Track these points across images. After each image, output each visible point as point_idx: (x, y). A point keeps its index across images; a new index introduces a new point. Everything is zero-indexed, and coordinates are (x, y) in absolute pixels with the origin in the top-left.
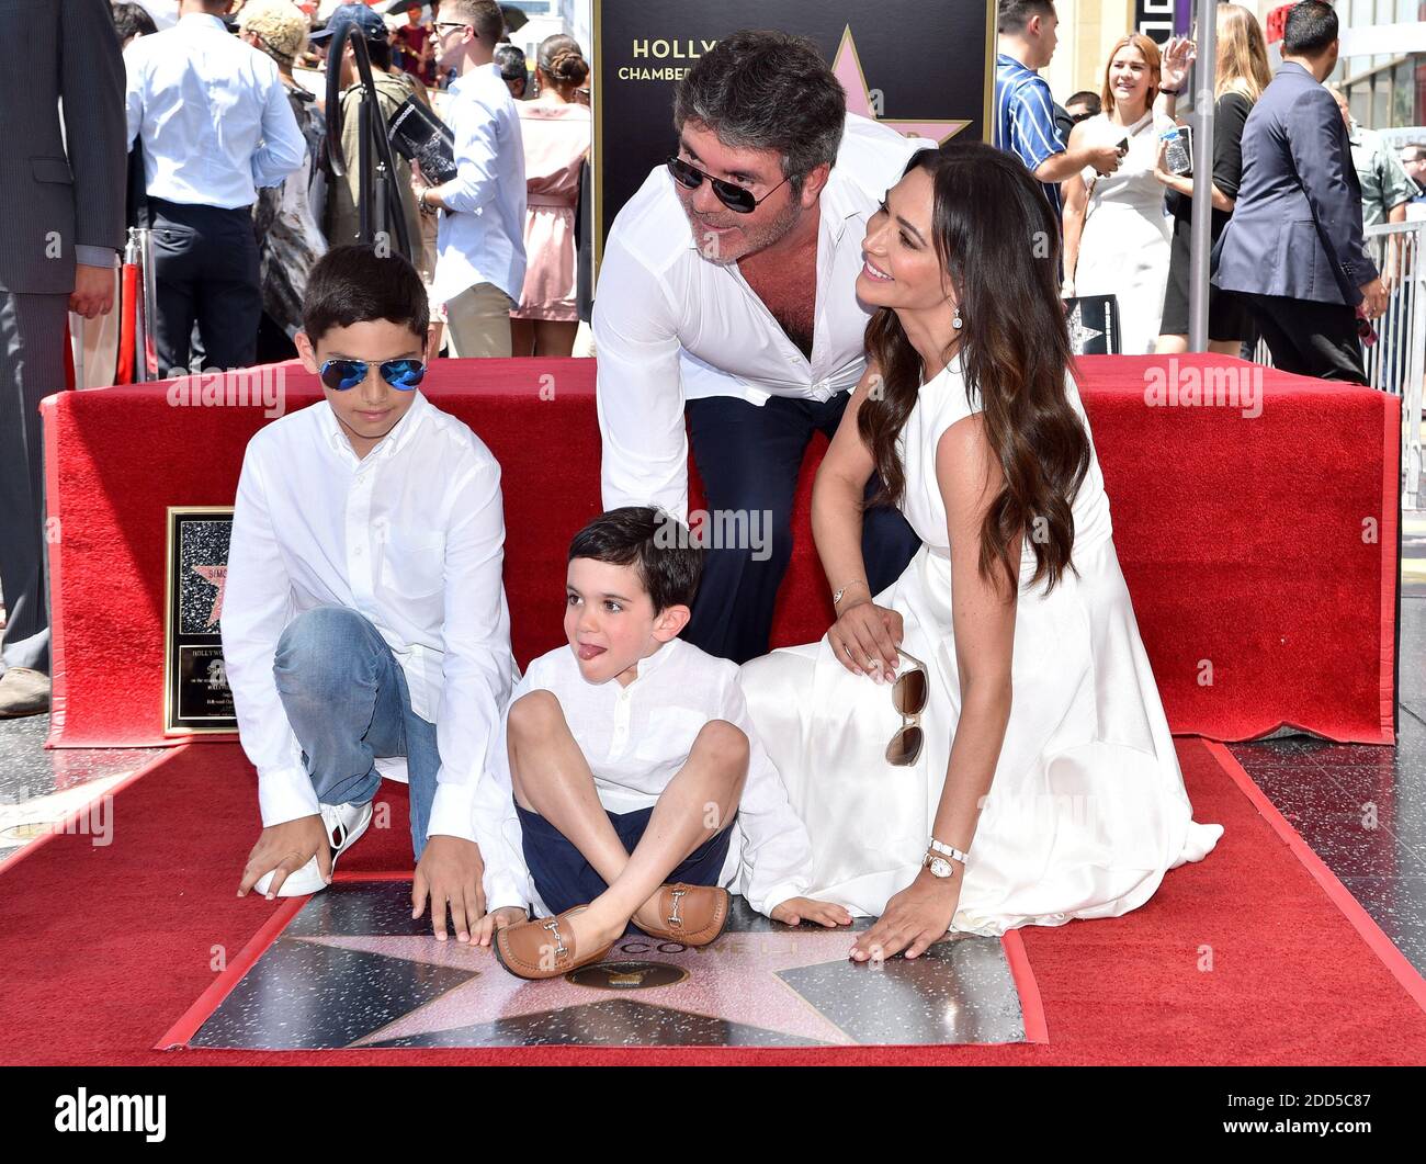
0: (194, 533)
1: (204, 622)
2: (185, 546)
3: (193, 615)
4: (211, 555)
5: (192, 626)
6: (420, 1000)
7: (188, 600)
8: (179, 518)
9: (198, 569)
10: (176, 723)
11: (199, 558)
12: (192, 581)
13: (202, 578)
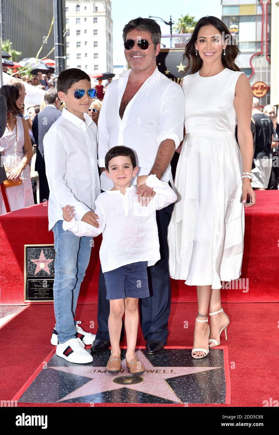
0: (31, 251)
1: (34, 274)
2: (29, 255)
3: (31, 272)
4: (35, 257)
5: (31, 275)
6: (76, 387)
7: (30, 268)
8: (27, 247)
9: (32, 260)
10: (27, 299)
11: (32, 258)
12: (31, 263)
13: (33, 263)
